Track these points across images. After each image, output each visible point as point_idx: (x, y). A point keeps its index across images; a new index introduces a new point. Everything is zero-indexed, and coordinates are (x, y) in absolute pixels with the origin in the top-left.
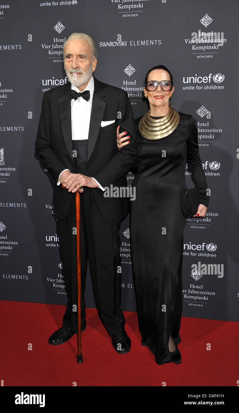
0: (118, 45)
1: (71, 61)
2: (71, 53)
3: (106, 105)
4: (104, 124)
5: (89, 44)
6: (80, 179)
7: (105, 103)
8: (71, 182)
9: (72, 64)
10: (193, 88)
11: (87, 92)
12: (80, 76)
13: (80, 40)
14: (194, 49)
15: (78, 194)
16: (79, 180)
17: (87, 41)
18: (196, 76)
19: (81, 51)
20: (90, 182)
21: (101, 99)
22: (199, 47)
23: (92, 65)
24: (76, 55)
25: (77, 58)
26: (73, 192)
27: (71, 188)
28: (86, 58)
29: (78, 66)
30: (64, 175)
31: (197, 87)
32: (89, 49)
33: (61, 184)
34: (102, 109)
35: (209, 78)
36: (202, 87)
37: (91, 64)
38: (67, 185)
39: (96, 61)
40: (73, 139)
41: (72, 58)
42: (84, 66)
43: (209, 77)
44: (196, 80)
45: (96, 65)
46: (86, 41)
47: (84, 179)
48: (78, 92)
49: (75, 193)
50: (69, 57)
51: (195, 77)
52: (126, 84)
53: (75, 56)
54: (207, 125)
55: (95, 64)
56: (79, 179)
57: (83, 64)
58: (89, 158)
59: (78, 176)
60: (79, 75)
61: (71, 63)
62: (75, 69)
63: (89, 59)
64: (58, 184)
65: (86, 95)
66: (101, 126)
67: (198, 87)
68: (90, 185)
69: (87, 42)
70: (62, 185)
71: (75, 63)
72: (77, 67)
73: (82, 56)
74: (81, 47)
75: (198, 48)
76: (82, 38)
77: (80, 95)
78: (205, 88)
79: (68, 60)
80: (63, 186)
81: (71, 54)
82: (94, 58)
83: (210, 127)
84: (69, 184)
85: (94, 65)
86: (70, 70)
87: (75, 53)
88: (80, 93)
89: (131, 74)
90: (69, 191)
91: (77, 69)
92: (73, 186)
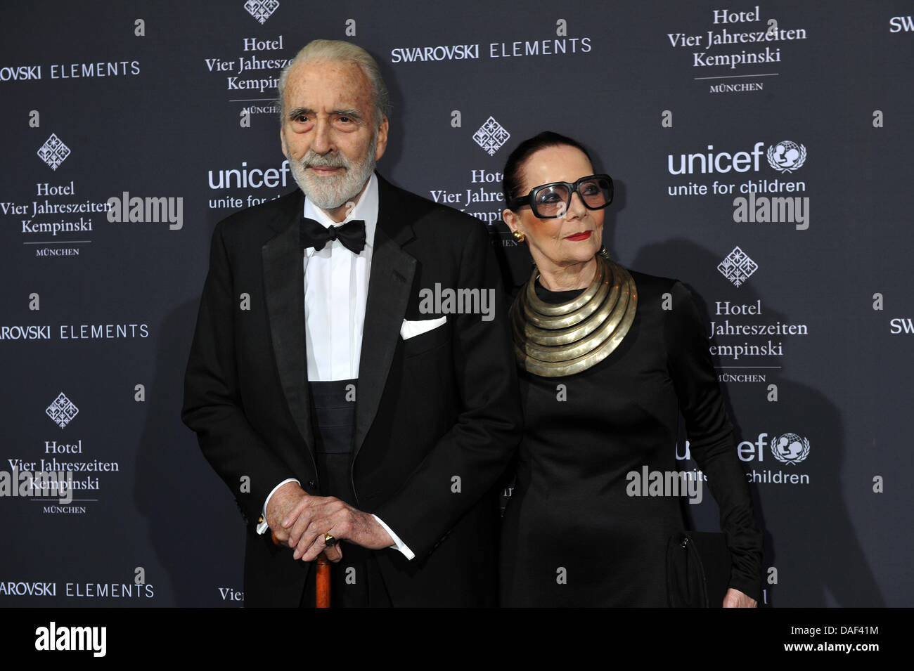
0: (450, 58)
1: (309, 130)
2: (307, 106)
3: (419, 265)
4: (411, 329)
5: (364, 75)
6: (331, 515)
7: (414, 261)
8: (302, 522)
9: (314, 141)
10: (703, 190)
11: (359, 226)
12: (339, 178)
13: (339, 65)
14: (699, 63)
15: (323, 566)
16: (327, 516)
17: (358, 66)
18: (710, 151)
19: (341, 98)
20: (364, 526)
21: (402, 247)
22: (717, 57)
23: (375, 140)
24: (325, 112)
25: (328, 121)
26: (306, 558)
27: (303, 544)
28: (357, 119)
29: (332, 146)
30: (282, 501)
31: (715, 186)
32: (366, 90)
33: (269, 531)
34: (403, 279)
35: (753, 157)
36: (731, 186)
37: (372, 138)
38: (289, 535)
39: (386, 126)
40: (311, 378)
41: (313, 122)
42: (352, 143)
43: (752, 153)
44: (710, 163)
45: (386, 138)
46: (354, 66)
47: (344, 513)
48: (327, 226)
49: (313, 564)
50: (303, 120)
51: (706, 153)
52: (482, 181)
53: (320, 116)
54: (756, 310)
55: (382, 137)
56: (329, 513)
57: (348, 140)
58: (360, 440)
59: (326, 504)
60: (334, 173)
61: (309, 136)
62: (323, 154)
63: (368, 124)
64: (261, 530)
65: (352, 236)
66: (401, 337)
67: (719, 184)
68: (363, 539)
69: (358, 70)
70: (273, 532)
71: (323, 136)
72: (331, 150)
73: (346, 115)
74: (343, 86)
75: (714, 61)
76: (342, 58)
77: (332, 234)
78: (744, 190)
79: (298, 126)
80: (276, 538)
81: (309, 108)
82: (381, 115)
83: (768, 317)
84: (297, 531)
85: (380, 138)
86: (307, 158)
87: (322, 105)
88: (332, 226)
89: (497, 147)
90: (296, 555)
91: (328, 156)
92: (308, 536)
